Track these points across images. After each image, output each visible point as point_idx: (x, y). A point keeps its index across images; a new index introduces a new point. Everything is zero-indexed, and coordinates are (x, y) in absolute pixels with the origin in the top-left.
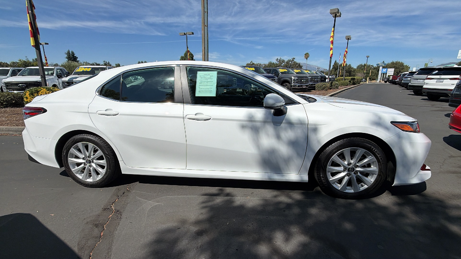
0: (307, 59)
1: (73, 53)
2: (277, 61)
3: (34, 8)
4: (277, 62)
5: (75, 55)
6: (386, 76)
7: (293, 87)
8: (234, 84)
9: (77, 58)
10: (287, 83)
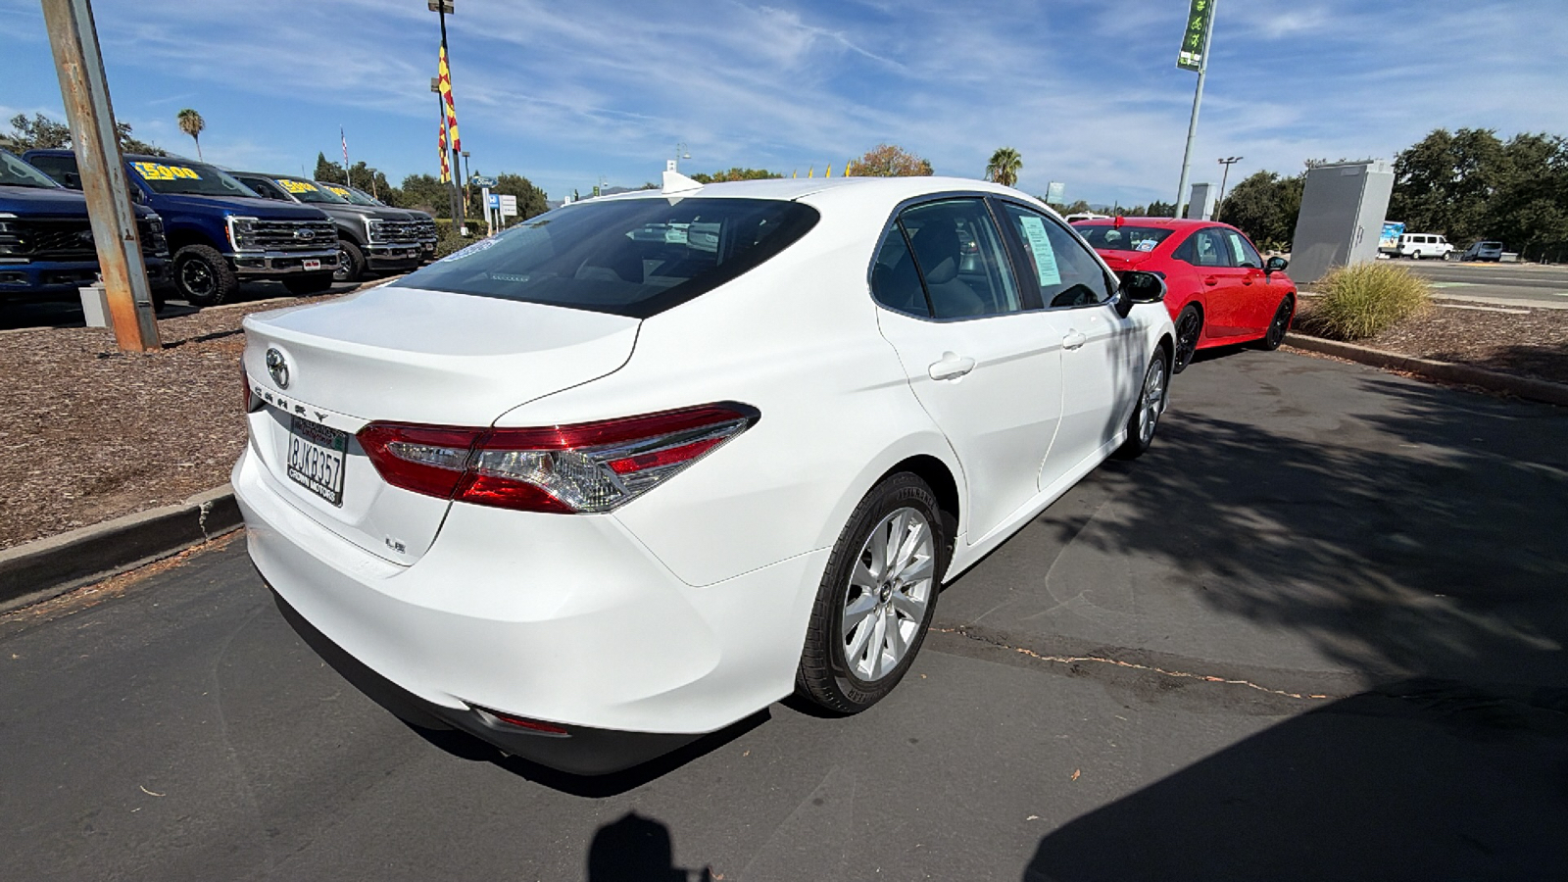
0: (196, 137)
2: (21, 127)
4: (23, 135)
6: (500, 222)
7: (373, 256)
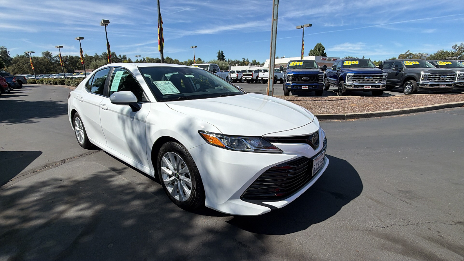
1: (222, 52)
3: (162, 23)
5: (223, 54)
7: (420, 86)
8: (320, 81)
9: (225, 56)
10: (412, 81)
